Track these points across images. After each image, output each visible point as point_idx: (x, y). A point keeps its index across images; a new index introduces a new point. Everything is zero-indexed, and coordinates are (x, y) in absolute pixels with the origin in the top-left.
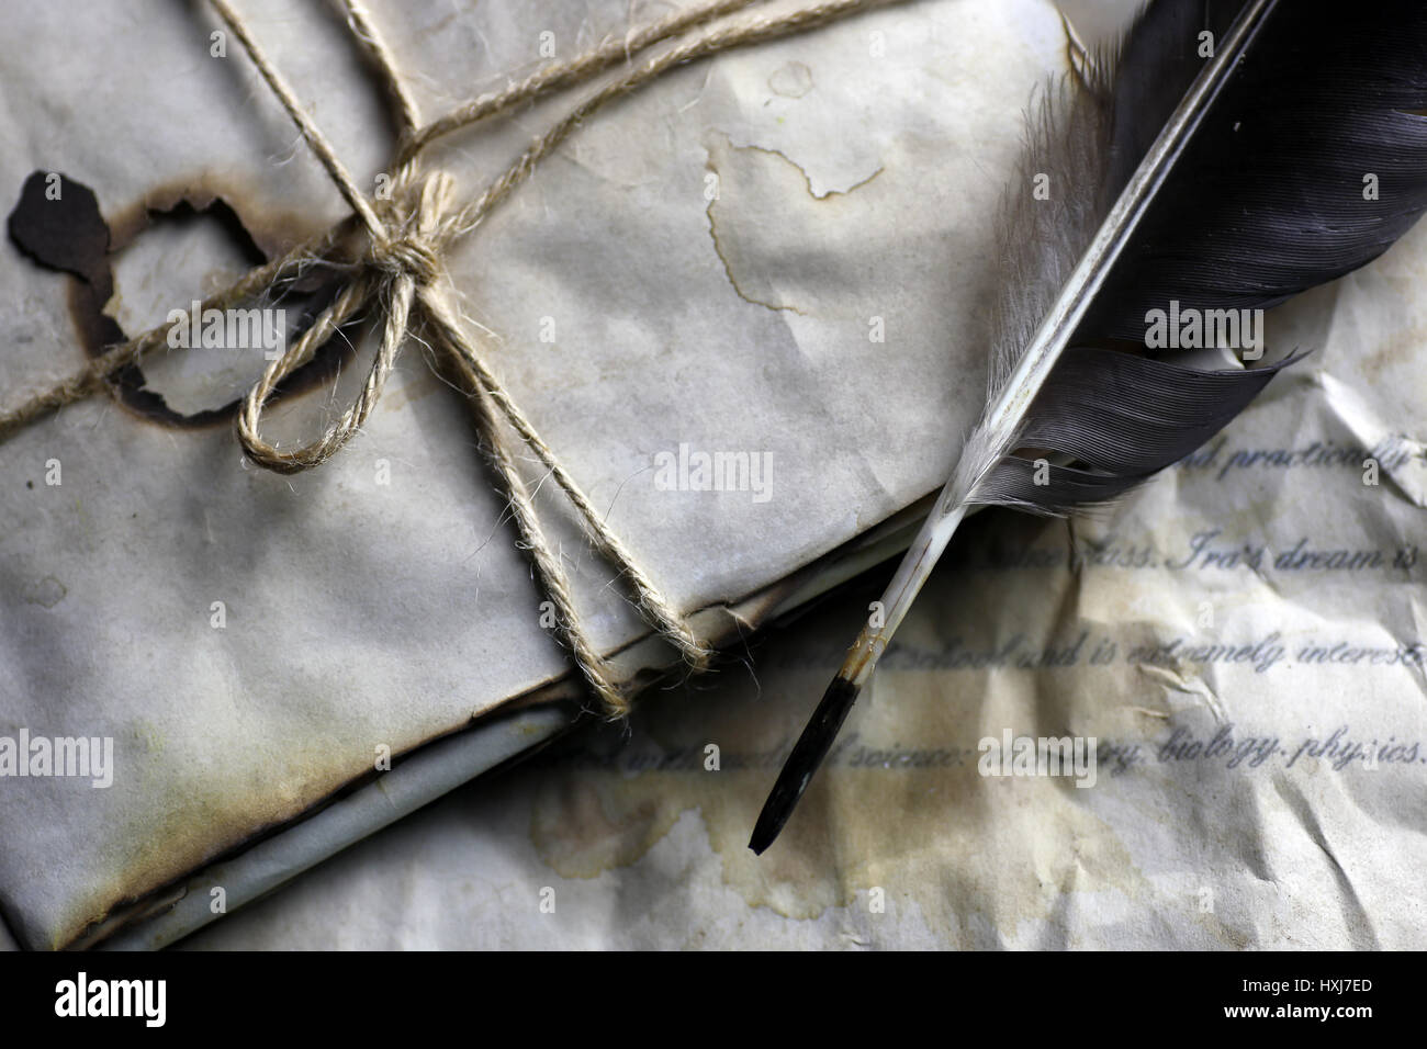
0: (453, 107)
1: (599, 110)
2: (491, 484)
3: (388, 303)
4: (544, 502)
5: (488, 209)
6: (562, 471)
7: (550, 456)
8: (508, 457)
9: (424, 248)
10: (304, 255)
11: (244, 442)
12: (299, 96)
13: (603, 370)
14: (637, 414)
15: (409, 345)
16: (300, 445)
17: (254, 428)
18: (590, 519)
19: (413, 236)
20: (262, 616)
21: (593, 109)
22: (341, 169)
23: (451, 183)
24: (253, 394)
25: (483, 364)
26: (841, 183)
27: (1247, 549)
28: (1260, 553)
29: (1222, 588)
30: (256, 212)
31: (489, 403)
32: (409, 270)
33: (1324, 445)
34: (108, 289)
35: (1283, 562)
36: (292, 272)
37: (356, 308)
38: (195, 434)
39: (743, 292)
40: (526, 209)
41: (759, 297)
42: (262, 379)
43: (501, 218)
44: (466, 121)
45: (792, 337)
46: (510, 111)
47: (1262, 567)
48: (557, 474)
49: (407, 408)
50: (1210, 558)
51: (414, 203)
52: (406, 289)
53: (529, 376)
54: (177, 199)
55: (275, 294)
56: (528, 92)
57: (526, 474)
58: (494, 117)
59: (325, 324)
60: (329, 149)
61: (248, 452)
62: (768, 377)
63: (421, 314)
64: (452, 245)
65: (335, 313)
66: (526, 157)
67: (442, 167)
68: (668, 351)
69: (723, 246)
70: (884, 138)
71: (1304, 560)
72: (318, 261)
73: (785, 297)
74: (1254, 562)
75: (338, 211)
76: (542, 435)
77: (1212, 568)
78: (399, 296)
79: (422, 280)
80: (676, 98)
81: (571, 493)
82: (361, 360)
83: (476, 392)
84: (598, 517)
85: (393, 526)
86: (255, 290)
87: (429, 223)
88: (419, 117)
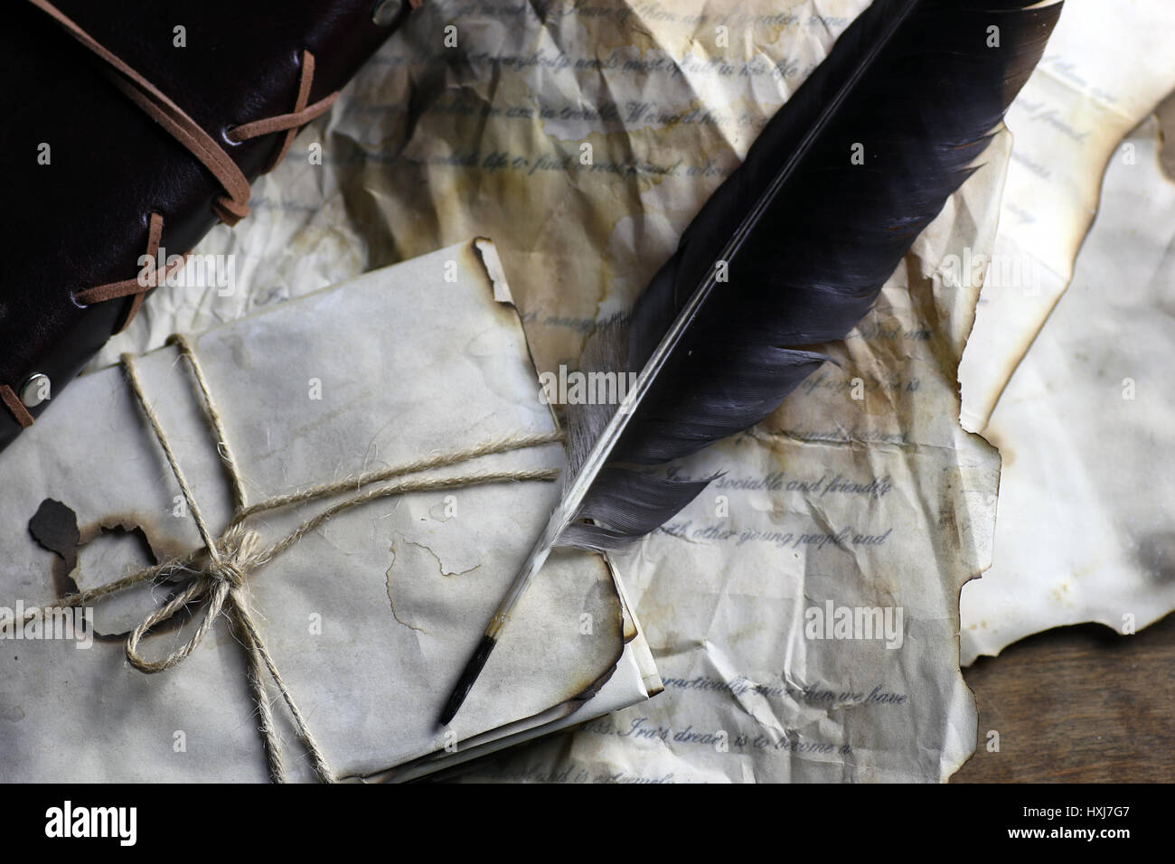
0: (264, 499)
1: (340, 512)
2: (252, 696)
3: (214, 594)
4: (276, 707)
5: (275, 554)
6: (288, 695)
7: (284, 686)
8: (262, 683)
9: (237, 569)
10: (176, 564)
11: (128, 653)
12: (188, 481)
13: (319, 646)
14: (332, 671)
15: (220, 617)
16: (156, 660)
17: (134, 648)
18: (298, 721)
19: (233, 563)
20: (122, 744)
21: (336, 512)
22: (202, 521)
23: (258, 538)
24: (137, 630)
25: (257, 633)
26: (458, 569)
27: (660, 729)
28: (667, 732)
29: (645, 748)
30: (156, 536)
31: (257, 654)
32: (228, 579)
33: (705, 679)
34: (73, 564)
35: (678, 737)
36: (168, 571)
37: (197, 594)
38: (105, 645)
39: (398, 617)
40: (295, 557)
41: (405, 622)
42: (143, 623)
43: (280, 559)
44: (271, 507)
45: (418, 645)
46: (294, 505)
47: (667, 739)
48: (285, 696)
49: (216, 649)
50: (641, 732)
51: (237, 545)
52: (224, 589)
53: (280, 643)
54: (117, 524)
55: (157, 581)
56: (305, 497)
57: (270, 694)
58: (286, 507)
59: (180, 600)
60: (199, 511)
61: (129, 659)
62: (403, 663)
63: (230, 602)
64: (252, 570)
65: (186, 595)
66: (298, 531)
67: (255, 529)
68: (354, 641)
69: (391, 591)
70: (484, 549)
71: (688, 738)
72: (182, 568)
73: (419, 623)
74: (664, 737)
75: (199, 544)
76: (281, 674)
77: (641, 737)
78: (220, 592)
79: (234, 584)
80: (382, 512)
81: (291, 707)
82: (195, 621)
83: (252, 647)
84: (303, 721)
85: (197, 709)
86: (148, 577)
87: (243, 557)
88: (247, 502)
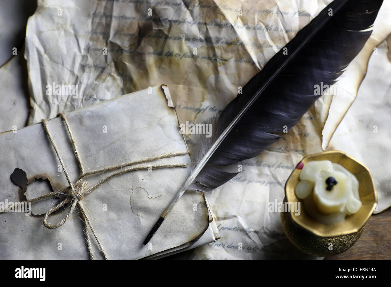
0: (91, 171)
1: (115, 176)
2: (84, 237)
3: (73, 203)
4: (93, 242)
5: (93, 190)
6: (97, 237)
7: (95, 234)
8: (88, 233)
9: (81, 194)
10: (60, 192)
11: (44, 222)
12: (64, 163)
13: (107, 220)
14: (111, 229)
15: (75, 211)
16: (53, 224)
17: (46, 220)
18: (100, 246)
19: (79, 192)
20: (41, 252)
21: (114, 176)
22: (69, 178)
23: (87, 184)
24: (47, 213)
25: (87, 216)
26: (154, 196)
30: (53, 182)
31: (87, 223)
32: (77, 197)
34: (25, 191)
36: (57, 194)
37: (67, 202)
38: (35, 218)
39: (133, 212)
40: (100, 191)
41: (136, 213)
42: (49, 211)
43: (95, 191)
44: (92, 174)
45: (140, 221)
46: (100, 173)
48: (96, 237)
49: (72, 221)
51: (80, 186)
52: (76, 201)
53: (94, 219)
54: (40, 177)
55: (54, 197)
56: (103, 171)
57: (91, 236)
58: (97, 174)
59: (61, 204)
60: (68, 174)
61: (44, 224)
62: (135, 227)
63: (78, 205)
64: (85, 195)
65: (63, 202)
66: (101, 182)
67: (86, 181)
68: (119, 219)
69: (131, 203)
70: (162, 190)
72: (62, 193)
73: (140, 214)
75: (68, 185)
76: (95, 230)
78: (75, 202)
79: (79, 200)
80: (129, 176)
81: (98, 241)
82: (66, 212)
83: (85, 221)
84: (101, 246)
85: (66, 240)
86: (51, 196)
87: (82, 190)
88: (84, 172)
